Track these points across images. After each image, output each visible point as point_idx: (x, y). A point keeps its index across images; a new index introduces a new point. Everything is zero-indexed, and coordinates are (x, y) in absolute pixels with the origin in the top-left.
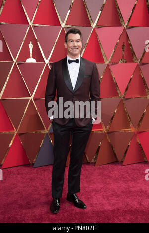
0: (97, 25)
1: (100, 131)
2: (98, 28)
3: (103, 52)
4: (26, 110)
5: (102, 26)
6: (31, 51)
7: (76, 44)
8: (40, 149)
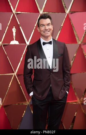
0: (70, 11)
1: (75, 102)
2: (72, 13)
3: (75, 33)
4: (10, 85)
5: (75, 12)
6: (14, 34)
7: (47, 28)
8: (22, 119)
